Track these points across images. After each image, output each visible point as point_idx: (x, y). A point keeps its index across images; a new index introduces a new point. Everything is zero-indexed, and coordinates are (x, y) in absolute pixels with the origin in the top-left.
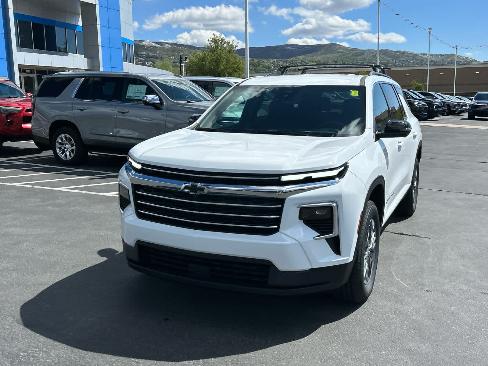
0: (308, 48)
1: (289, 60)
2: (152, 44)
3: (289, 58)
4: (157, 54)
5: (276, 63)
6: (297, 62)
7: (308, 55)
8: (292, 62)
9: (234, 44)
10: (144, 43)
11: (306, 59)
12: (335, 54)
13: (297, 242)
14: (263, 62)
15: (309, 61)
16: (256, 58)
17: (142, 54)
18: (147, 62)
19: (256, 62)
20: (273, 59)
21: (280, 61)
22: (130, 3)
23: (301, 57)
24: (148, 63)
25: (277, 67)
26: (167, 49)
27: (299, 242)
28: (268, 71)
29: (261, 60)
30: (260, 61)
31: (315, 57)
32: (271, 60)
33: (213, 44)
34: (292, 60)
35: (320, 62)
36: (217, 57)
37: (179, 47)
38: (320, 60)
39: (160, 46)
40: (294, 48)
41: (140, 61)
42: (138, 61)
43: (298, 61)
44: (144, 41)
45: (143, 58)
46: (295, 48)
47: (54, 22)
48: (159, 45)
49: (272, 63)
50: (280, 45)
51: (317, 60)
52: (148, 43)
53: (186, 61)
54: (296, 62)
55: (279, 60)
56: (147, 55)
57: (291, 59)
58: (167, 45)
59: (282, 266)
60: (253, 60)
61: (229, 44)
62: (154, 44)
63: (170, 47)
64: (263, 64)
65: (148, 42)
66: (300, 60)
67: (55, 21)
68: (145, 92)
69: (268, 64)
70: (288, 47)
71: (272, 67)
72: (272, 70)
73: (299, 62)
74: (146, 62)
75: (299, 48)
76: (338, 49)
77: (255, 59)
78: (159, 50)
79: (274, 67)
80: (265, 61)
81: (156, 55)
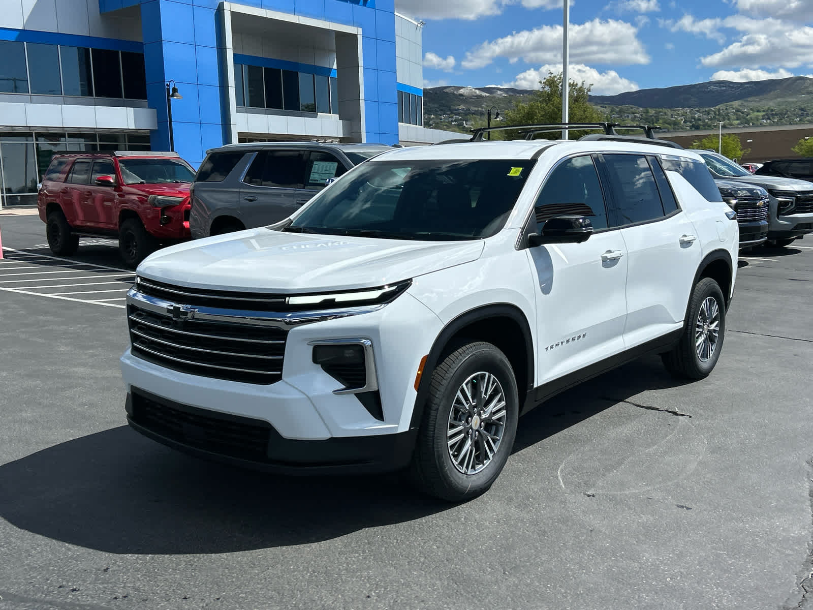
0: (750, 87)
1: (713, 109)
2: (476, 92)
3: (712, 107)
4: (482, 108)
5: (689, 115)
6: (728, 113)
7: (749, 99)
8: (719, 111)
9: (584, 88)
10: (462, 91)
11: (745, 106)
12: (803, 96)
13: (305, 396)
14: (665, 113)
15: (751, 109)
16: (651, 107)
17: (458, 109)
18: (466, 121)
19: (651, 114)
20: (683, 108)
21: (697, 111)
22: (418, 28)
23: (736, 104)
24: (468, 123)
25: (691, 122)
26: (499, 99)
27: (307, 396)
28: (674, 129)
29: (661, 110)
30: (660, 112)
31: (763, 102)
32: (680, 110)
33: (547, 89)
34: (719, 109)
35: (772, 110)
36: (553, 110)
37: (518, 95)
38: (772, 108)
39: (488, 95)
40: (723, 88)
41: (455, 121)
42: (452, 121)
43: (729, 111)
44: (462, 88)
45: (461, 114)
46: (725, 88)
47: (296, 64)
48: (486, 93)
49: (682, 116)
50: (697, 83)
51: (766, 107)
52: (468, 91)
53: (498, 119)
54: (726, 111)
55: (694, 110)
56: (465, 111)
57: (717, 107)
58: (499, 92)
59: (287, 431)
60: (647, 112)
61: (576, 88)
62: (478, 92)
63: (504, 95)
64: (664, 118)
65: (469, 89)
66: (733, 109)
67: (298, 63)
68: (334, 172)
69: (675, 118)
70: (712, 87)
71: (682, 123)
72: (682, 128)
73: (733, 112)
74: (464, 122)
75: (733, 87)
76: (807, 87)
77: (650, 110)
78: (486, 102)
79: (685, 122)
80: (669, 112)
81: (480, 109)
